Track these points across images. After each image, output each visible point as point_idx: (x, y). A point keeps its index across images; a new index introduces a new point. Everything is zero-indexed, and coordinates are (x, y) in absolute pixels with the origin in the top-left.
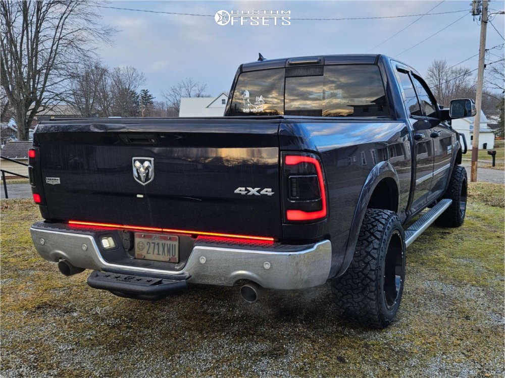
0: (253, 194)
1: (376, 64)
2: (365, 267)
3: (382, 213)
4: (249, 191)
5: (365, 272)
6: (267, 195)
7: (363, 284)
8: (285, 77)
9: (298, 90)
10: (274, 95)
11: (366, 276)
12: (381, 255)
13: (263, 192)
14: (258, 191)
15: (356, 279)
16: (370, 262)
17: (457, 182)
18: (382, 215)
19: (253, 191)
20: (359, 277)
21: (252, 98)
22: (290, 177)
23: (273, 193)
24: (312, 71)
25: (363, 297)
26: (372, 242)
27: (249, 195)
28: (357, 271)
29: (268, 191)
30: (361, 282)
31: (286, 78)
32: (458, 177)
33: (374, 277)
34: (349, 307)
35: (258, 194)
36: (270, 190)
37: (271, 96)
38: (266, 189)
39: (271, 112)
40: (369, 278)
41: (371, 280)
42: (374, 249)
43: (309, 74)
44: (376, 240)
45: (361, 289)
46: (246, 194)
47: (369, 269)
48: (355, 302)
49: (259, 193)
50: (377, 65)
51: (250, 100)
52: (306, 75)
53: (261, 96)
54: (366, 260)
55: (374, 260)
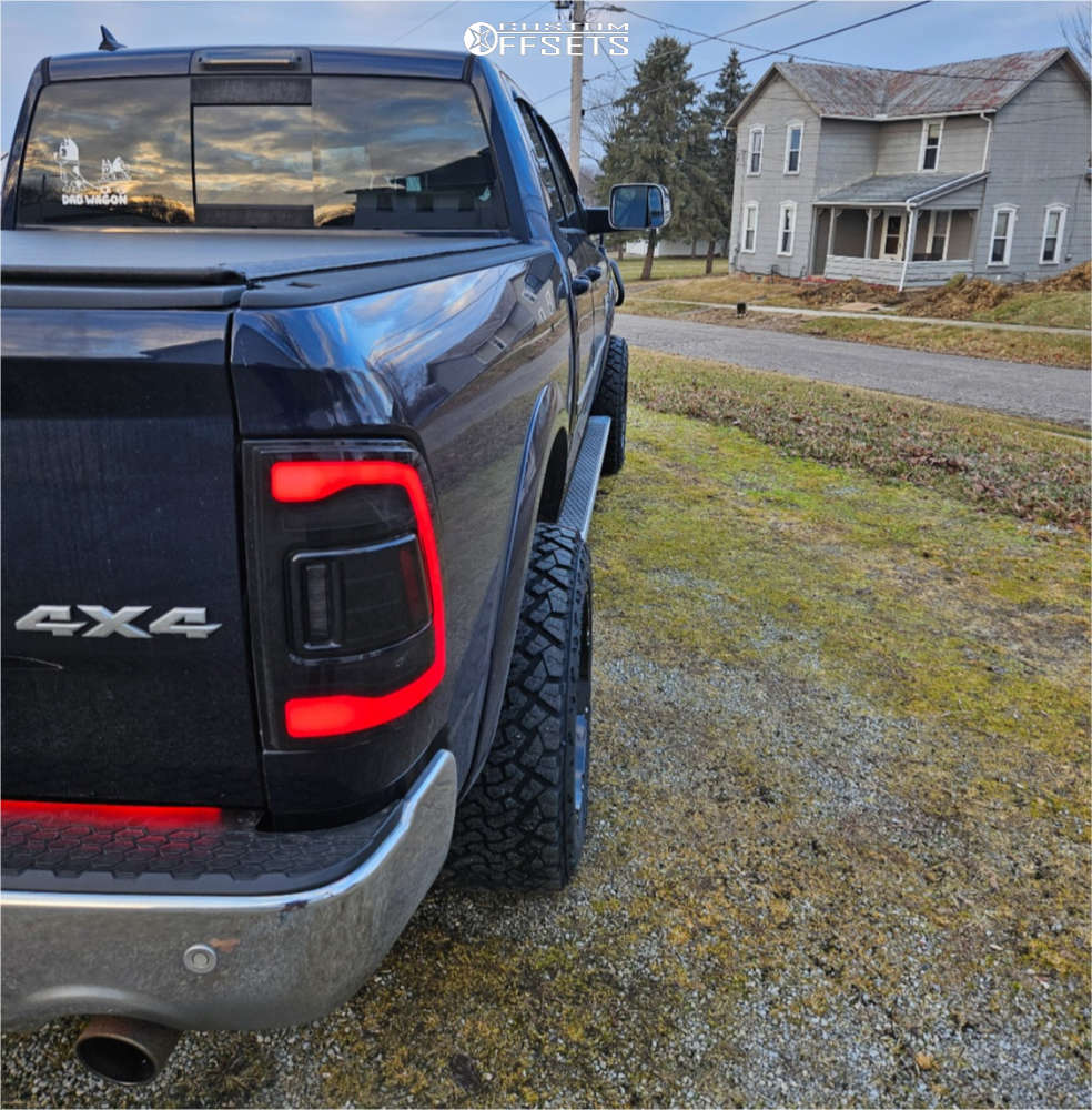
0: (115, 636)
1: (466, 80)
2: (528, 744)
3: (551, 546)
4: (92, 622)
5: (528, 758)
6: (183, 635)
7: (521, 801)
8: (193, 106)
9: (210, 146)
10: (146, 157)
11: (531, 772)
12: (570, 694)
13: (165, 623)
14: (140, 622)
15: (497, 784)
16: (541, 728)
17: (615, 375)
18: (552, 552)
19: (114, 620)
20: (506, 779)
21: (88, 162)
22: (295, 559)
23: (212, 627)
24: (274, 89)
25: (521, 836)
26: (540, 656)
27: (94, 640)
28: (500, 760)
29: (188, 620)
30: (516, 795)
31: (196, 108)
32: (616, 363)
33: (555, 775)
34: (474, 864)
35: (142, 634)
36: (198, 613)
37: (138, 159)
38: (177, 612)
39: (146, 203)
40: (540, 778)
41: (547, 783)
42: (551, 679)
43: (266, 97)
44: (554, 649)
45: (515, 813)
46: (78, 632)
47: (539, 750)
48: (494, 853)
49: (146, 629)
50: (469, 82)
51: (81, 168)
52: (257, 100)
53: (118, 159)
54: (530, 722)
55: (552, 719)
